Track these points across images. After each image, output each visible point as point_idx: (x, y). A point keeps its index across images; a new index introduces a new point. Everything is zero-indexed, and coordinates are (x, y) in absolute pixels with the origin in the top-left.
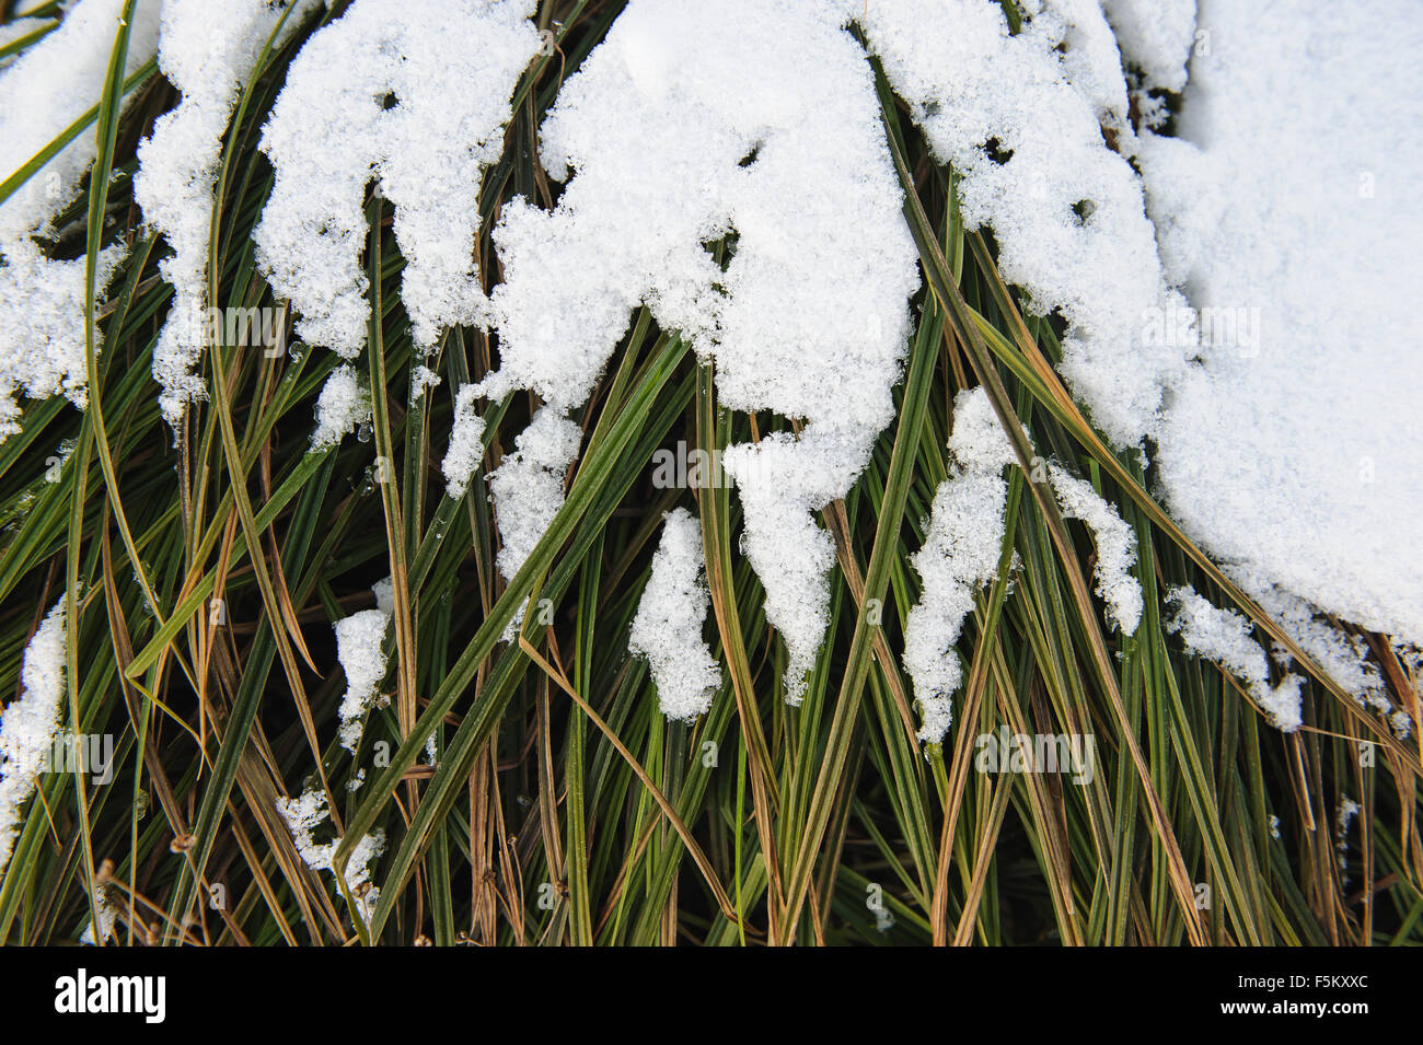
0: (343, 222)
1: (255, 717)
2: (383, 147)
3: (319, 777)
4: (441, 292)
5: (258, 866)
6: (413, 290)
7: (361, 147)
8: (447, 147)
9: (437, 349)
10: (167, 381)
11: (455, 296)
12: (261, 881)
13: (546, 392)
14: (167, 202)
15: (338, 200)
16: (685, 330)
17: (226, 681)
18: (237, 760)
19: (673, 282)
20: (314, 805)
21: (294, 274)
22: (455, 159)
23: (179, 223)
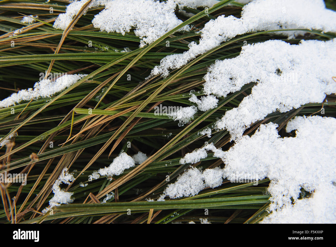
0: (237, 82)
1: (84, 149)
2: (266, 80)
3: (78, 174)
4: (236, 122)
5: (44, 173)
6: (231, 114)
7: (261, 74)
8: (278, 97)
9: (218, 130)
10: (162, 65)
11: (237, 126)
12: (40, 177)
13: (227, 169)
14: (211, 33)
15: (243, 77)
16: (273, 198)
17: (90, 134)
18: (70, 151)
19: (284, 186)
20: (70, 179)
21: (214, 78)
22: (276, 101)
23: (207, 40)
